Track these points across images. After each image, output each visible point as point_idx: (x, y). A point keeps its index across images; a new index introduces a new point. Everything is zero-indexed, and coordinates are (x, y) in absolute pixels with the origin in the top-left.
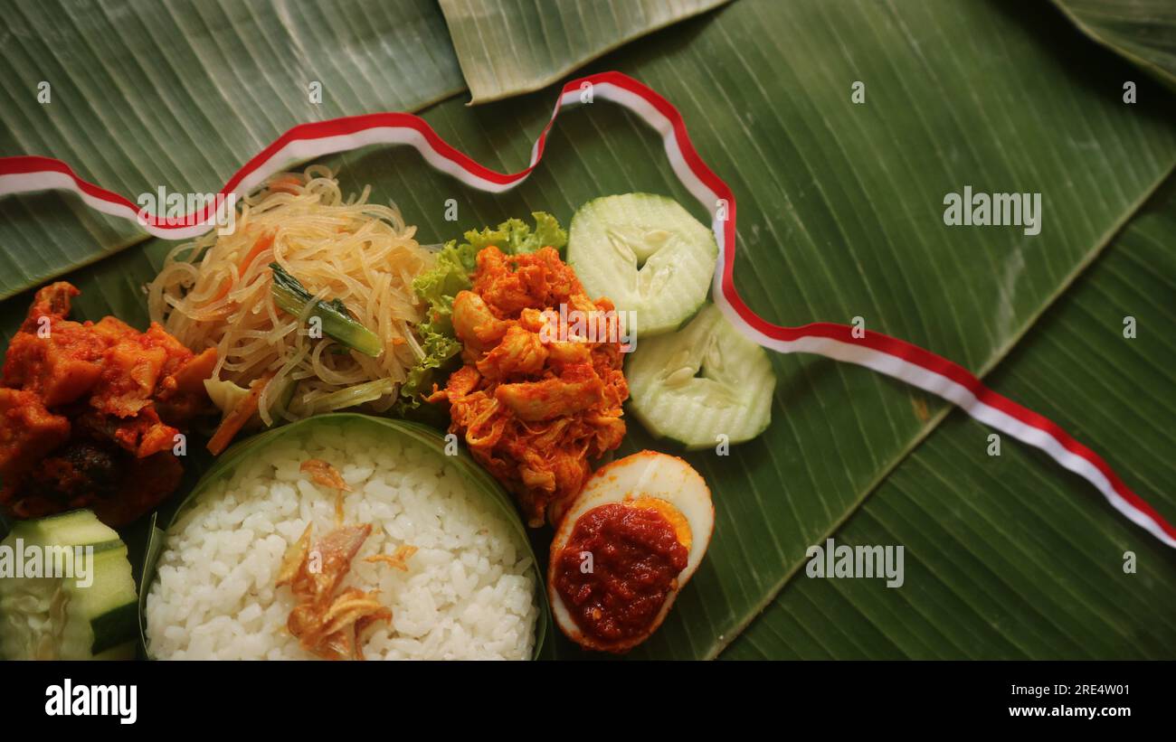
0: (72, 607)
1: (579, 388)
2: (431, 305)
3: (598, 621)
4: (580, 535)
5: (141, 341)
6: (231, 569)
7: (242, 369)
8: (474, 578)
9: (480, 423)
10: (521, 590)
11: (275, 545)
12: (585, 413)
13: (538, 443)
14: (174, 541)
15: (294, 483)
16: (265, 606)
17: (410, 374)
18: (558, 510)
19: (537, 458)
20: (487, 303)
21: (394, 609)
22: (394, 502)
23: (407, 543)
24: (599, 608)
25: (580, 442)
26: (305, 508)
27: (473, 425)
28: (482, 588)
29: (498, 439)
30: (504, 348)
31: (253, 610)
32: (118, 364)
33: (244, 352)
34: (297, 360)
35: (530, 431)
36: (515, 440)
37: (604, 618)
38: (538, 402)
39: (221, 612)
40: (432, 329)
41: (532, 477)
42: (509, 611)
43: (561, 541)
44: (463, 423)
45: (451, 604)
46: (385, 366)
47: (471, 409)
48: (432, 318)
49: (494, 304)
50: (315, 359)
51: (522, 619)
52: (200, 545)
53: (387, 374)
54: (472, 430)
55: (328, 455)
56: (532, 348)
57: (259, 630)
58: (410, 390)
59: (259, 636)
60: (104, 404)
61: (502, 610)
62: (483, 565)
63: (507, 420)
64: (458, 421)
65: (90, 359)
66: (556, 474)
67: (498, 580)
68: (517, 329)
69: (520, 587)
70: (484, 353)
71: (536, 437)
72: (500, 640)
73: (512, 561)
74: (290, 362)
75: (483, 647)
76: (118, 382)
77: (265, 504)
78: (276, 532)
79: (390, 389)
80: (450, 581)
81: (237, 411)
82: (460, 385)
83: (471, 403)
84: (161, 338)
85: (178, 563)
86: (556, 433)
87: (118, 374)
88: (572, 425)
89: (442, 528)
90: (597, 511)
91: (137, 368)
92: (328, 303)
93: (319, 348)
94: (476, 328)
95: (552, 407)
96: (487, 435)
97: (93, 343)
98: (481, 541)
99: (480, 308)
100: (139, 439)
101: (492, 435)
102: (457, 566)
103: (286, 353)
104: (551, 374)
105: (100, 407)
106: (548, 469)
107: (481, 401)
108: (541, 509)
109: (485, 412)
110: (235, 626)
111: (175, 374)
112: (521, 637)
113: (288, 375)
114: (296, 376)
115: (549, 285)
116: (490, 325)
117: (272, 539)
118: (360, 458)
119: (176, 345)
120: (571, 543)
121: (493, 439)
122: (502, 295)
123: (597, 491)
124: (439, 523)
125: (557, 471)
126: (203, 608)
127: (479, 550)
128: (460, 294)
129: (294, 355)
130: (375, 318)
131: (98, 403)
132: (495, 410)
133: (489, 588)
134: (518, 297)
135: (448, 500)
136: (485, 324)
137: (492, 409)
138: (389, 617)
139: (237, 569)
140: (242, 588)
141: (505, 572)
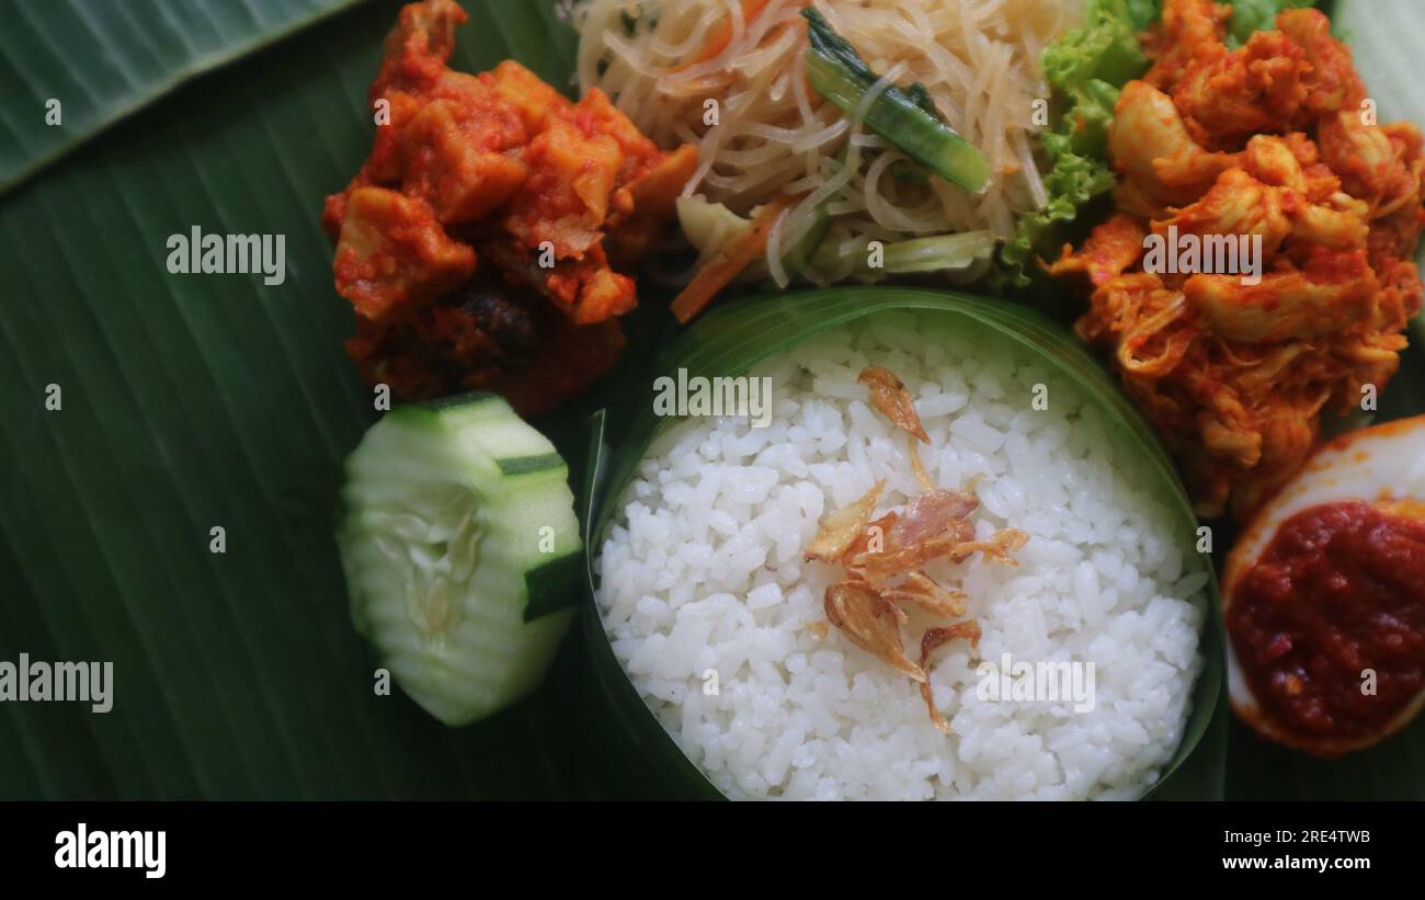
0: (491, 546)
1: (1334, 294)
2: (1071, 102)
3: (1295, 697)
4: (1285, 547)
5: (579, 123)
6: (741, 525)
7: (740, 187)
8: (1111, 597)
9: (1148, 332)
10: (1184, 627)
11: (807, 497)
12: (1335, 337)
13: (1241, 380)
14: (649, 467)
15: (841, 403)
16: (788, 588)
17: (1022, 224)
18: (1253, 495)
19: (1236, 406)
20: (1182, 114)
21: (983, 624)
22: (995, 453)
23: (1013, 525)
24: (1300, 677)
25: (1315, 387)
26: (857, 446)
27: (1135, 334)
28: (1121, 613)
29: (1174, 365)
30: (1210, 209)
31: (769, 593)
32: (553, 166)
33: (746, 160)
34: (837, 183)
35: (1233, 359)
36: (1201, 369)
37: (1307, 694)
38: (1257, 311)
39: (721, 588)
40: (1070, 148)
41: (1221, 437)
42: (1160, 656)
43: (1249, 551)
44: (1115, 326)
45: (1070, 631)
46: (983, 211)
47: (1133, 303)
48: (1074, 126)
49: (1196, 117)
50: (870, 185)
51: (1180, 672)
52: (693, 481)
53: (983, 225)
54: (1131, 343)
55: (895, 365)
56: (1264, 216)
57: (775, 622)
58: (1017, 252)
59: (777, 631)
60: (528, 231)
61: (1150, 653)
62: (1128, 577)
63: (1195, 334)
64: (1105, 320)
65: (501, 149)
66: (1263, 437)
67: (1146, 603)
68: (1238, 176)
69: (1183, 620)
70: (1170, 209)
71: (1241, 371)
72: (1142, 701)
73: (1173, 572)
74: (825, 186)
75: (1113, 706)
76: (551, 197)
77: (796, 433)
78: (810, 478)
79: (986, 252)
80: (1072, 594)
81: (725, 254)
82: (1112, 253)
83: (1132, 291)
84: (607, 119)
85: (656, 502)
86: (1278, 368)
87: (550, 183)
88: (1307, 356)
89: (1068, 506)
90: (1324, 512)
91: (585, 178)
92: (902, 90)
93: (878, 166)
94: (1158, 161)
95: (1279, 323)
96: (1157, 355)
97: (502, 118)
98: (1129, 536)
99: (1167, 122)
100: (579, 296)
101: (1164, 357)
102: (1087, 572)
103: (819, 169)
104: (1287, 264)
105: (522, 235)
106: (1253, 429)
107: (1155, 294)
108: (1223, 491)
109: (1158, 317)
110: (743, 613)
111: (631, 184)
112: (1174, 699)
113: (821, 206)
114: (834, 209)
115: (1302, 90)
116: (1185, 158)
117: (805, 488)
118: (949, 375)
119: (632, 135)
120: (1265, 558)
121: (1165, 364)
122: (1213, 103)
123: (1328, 474)
124: (1066, 499)
125: (1267, 434)
126: (698, 578)
127: (1123, 550)
128: (1132, 87)
129: (834, 173)
130: (977, 125)
131: (518, 227)
132: (1178, 313)
133: (1132, 615)
134: (1243, 110)
135: (1083, 462)
136: (1176, 156)
137: (1175, 310)
138: (976, 637)
139: (750, 527)
140: (757, 558)
141: (1159, 591)
